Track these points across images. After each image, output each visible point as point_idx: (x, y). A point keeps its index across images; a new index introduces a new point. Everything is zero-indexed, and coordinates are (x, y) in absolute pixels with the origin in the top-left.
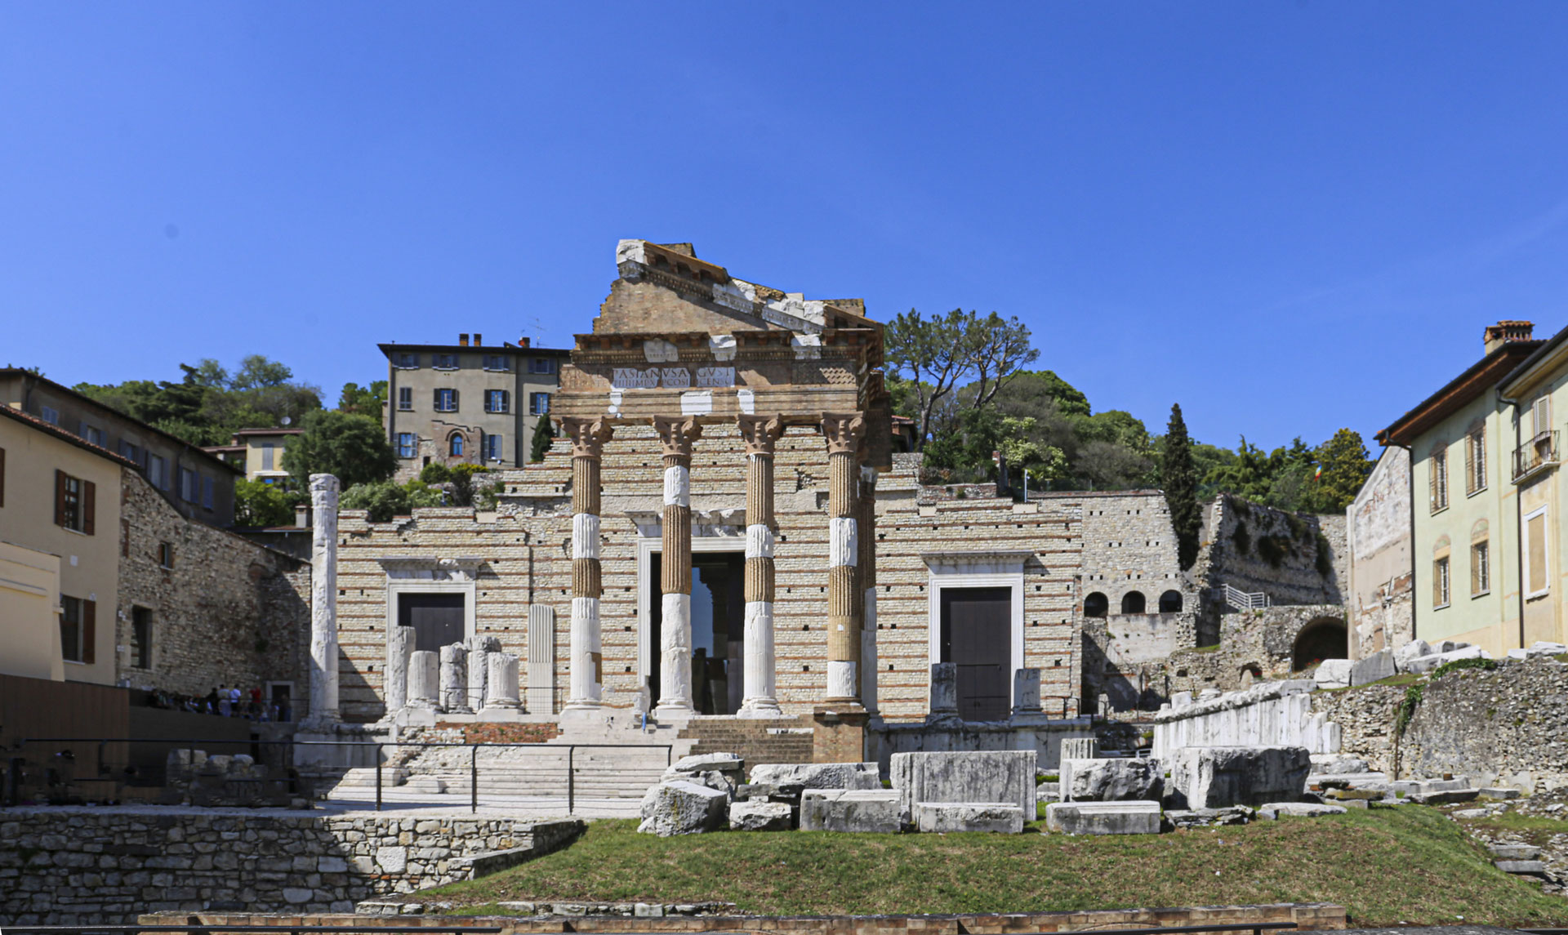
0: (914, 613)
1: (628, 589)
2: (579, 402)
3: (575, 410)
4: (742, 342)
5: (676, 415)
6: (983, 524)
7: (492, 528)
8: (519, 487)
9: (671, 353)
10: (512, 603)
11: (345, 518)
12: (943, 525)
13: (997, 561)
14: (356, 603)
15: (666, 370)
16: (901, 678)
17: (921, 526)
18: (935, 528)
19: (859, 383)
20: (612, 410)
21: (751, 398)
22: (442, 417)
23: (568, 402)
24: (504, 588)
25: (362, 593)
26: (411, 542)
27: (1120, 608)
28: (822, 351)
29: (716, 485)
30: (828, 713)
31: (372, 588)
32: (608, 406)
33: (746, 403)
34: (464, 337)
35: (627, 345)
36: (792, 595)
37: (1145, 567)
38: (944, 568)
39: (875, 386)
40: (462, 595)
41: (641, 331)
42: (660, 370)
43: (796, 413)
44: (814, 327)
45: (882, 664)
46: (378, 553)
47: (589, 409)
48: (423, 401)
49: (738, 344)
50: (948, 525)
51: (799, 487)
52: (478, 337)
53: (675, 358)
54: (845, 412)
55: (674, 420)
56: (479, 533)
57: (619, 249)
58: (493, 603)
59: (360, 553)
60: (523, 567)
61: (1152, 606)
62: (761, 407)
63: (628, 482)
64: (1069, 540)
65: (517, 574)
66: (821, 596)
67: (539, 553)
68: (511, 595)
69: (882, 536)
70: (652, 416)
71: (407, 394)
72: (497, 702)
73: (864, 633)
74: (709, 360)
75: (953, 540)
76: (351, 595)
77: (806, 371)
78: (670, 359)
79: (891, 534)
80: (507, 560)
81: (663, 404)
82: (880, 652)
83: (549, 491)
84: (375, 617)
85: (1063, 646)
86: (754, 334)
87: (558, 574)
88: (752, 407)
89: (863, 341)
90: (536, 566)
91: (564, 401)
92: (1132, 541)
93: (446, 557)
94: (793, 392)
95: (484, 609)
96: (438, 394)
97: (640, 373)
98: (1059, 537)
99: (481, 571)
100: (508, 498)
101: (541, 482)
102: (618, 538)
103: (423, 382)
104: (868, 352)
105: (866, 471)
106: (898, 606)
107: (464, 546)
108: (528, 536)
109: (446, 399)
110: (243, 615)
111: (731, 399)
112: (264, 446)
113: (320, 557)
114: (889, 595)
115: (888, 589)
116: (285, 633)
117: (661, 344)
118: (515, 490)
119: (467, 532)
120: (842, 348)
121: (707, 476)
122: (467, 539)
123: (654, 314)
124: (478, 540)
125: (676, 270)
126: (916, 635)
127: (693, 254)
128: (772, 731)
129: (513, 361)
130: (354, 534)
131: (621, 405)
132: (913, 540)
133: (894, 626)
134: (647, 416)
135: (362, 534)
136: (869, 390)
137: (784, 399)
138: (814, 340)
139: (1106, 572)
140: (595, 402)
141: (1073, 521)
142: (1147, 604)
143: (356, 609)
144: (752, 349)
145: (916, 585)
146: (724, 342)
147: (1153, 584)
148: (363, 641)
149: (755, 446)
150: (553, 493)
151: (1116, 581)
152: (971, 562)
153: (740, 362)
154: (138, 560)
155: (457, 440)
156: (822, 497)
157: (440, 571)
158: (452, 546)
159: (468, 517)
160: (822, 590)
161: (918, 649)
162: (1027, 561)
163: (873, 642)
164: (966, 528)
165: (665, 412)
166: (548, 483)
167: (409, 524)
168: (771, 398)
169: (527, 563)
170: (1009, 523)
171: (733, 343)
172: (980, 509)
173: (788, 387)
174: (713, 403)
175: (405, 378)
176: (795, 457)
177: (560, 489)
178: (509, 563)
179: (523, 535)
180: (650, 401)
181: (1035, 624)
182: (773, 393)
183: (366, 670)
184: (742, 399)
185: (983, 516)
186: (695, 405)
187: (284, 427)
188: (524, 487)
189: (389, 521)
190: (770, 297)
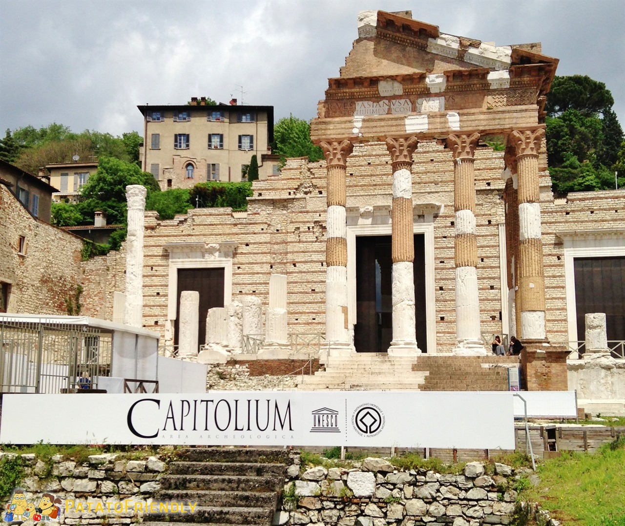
0: (554, 277)
3: (329, 132)
4: (450, 78)
5: (402, 133)
6: (605, 210)
7: (244, 221)
8: (263, 192)
9: (398, 89)
10: (258, 273)
12: (573, 211)
14: (147, 276)
15: (394, 101)
17: (556, 212)
18: (567, 213)
20: (355, 131)
21: (457, 118)
22: (179, 152)
23: (323, 126)
24: (253, 263)
25: (152, 269)
26: (187, 232)
28: (511, 81)
30: (538, 351)
31: (159, 266)
32: (353, 128)
33: (454, 123)
38: (576, 243)
40: (223, 269)
41: (376, 74)
42: (389, 102)
43: (491, 127)
44: (503, 66)
46: (163, 241)
47: (339, 131)
48: (167, 142)
49: (447, 80)
50: (577, 211)
53: (401, 92)
54: (529, 125)
55: (401, 136)
56: (235, 225)
57: (359, 17)
58: (244, 274)
60: (266, 248)
62: (465, 124)
65: (262, 253)
67: (277, 238)
68: (257, 268)
70: (383, 135)
71: (156, 137)
75: (582, 222)
77: (497, 97)
78: (397, 93)
80: (254, 243)
81: (392, 126)
83: (285, 195)
84: (161, 286)
86: (460, 72)
87: (290, 252)
88: (458, 124)
90: (275, 246)
91: (320, 126)
93: (212, 242)
94: (489, 113)
95: (239, 279)
96: (177, 137)
97: (375, 104)
99: (236, 252)
100: (256, 200)
101: (279, 189)
103: (169, 128)
107: (224, 234)
108: (269, 226)
109: (182, 140)
110: (68, 287)
111: (442, 120)
112: (62, 175)
113: (133, 244)
116: (96, 298)
117: (390, 83)
118: (260, 195)
119: (226, 224)
120: (526, 79)
122: (227, 230)
124: (235, 230)
125: (401, 30)
126: (557, 294)
127: (411, 17)
128: (486, 366)
129: (227, 115)
130: (147, 228)
131: (362, 128)
132: (551, 223)
134: (380, 135)
135: (153, 228)
137: (480, 119)
138: (505, 75)
140: (343, 126)
144: (458, 83)
145: (554, 255)
146: (436, 80)
148: (152, 304)
149: (460, 153)
150: (286, 196)
153: (449, 92)
154: (5, 249)
155: (190, 167)
157: (202, 250)
158: (216, 235)
159: (228, 214)
161: (559, 303)
164: (592, 212)
165: (394, 131)
166: (283, 189)
167: (185, 220)
168: (473, 117)
169: (269, 246)
171: (444, 79)
172: (601, 198)
173: (484, 109)
174: (429, 124)
175: (155, 127)
177: (292, 193)
178: (255, 246)
179: (265, 226)
180: (383, 123)
182: (473, 114)
183: (153, 324)
184: (450, 119)
185: (604, 204)
186: (415, 124)
187: (76, 162)
188: (267, 192)
189: (172, 218)
190: (471, 45)
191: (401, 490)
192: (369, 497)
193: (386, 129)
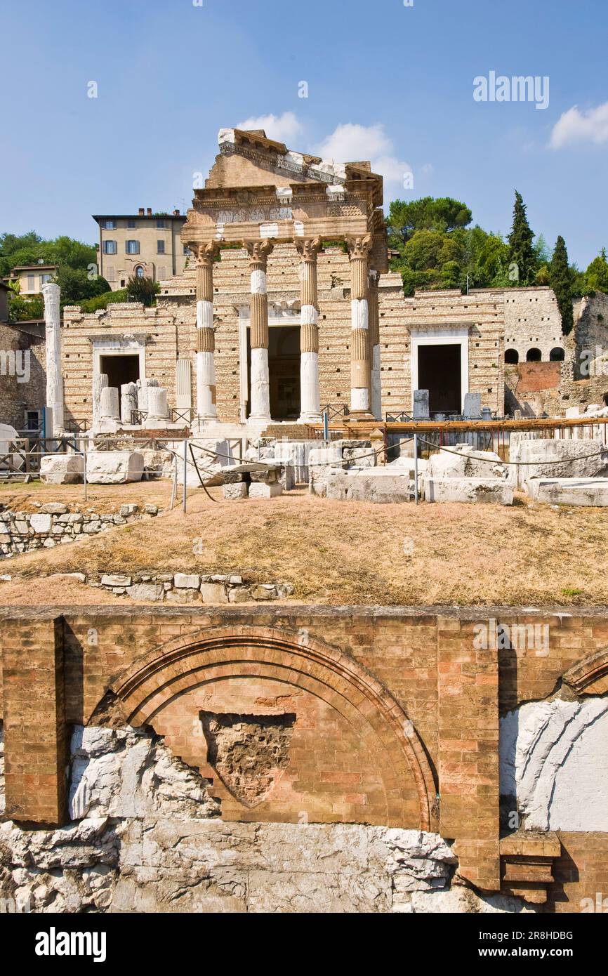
0: (402, 361)
1: (234, 349)
2: (198, 232)
3: (196, 237)
4: (296, 192)
5: (258, 238)
6: (443, 306)
7: (154, 315)
8: (169, 290)
9: (253, 199)
10: (167, 359)
11: (67, 311)
12: (419, 307)
13: (453, 328)
14: (75, 362)
15: (250, 210)
16: (396, 400)
17: (407, 308)
18: (414, 309)
19: (369, 216)
20: (219, 236)
21: (302, 226)
22: (130, 257)
23: (192, 232)
24: (162, 351)
25: (79, 356)
26: (106, 324)
27: (525, 358)
28: (346, 196)
29: (284, 286)
31: (84, 353)
32: (215, 233)
33: (300, 231)
34: (142, 210)
35: (226, 195)
36: (330, 351)
37: (541, 334)
38: (420, 334)
39: (378, 219)
40: (138, 356)
41: (234, 186)
42: (247, 210)
43: (329, 235)
44: (340, 180)
45: (384, 392)
46: (88, 332)
47: (204, 236)
48: (120, 248)
49: (293, 193)
50: (422, 307)
51: (333, 286)
52: (149, 210)
53: (256, 202)
54: (358, 233)
55: (256, 241)
56: (146, 318)
57: (220, 134)
58: (156, 359)
59: (77, 332)
60: (173, 338)
61: (545, 357)
62: (308, 231)
63: (233, 285)
64: (496, 315)
65: (169, 342)
66: (347, 351)
67: (181, 329)
68: (166, 355)
69: (382, 315)
70: (242, 239)
72: (153, 417)
73: (373, 372)
74: (277, 203)
75: (426, 316)
76: (72, 358)
77: (334, 208)
78: (252, 203)
79: (388, 313)
80: (162, 334)
81: (249, 232)
82: (382, 385)
83: (187, 292)
84: (87, 370)
85: (493, 380)
86: (304, 185)
88: (302, 231)
89: (370, 188)
90: (180, 337)
91: (189, 232)
92: (532, 318)
93: (128, 333)
94: (328, 222)
95: (151, 363)
96: (129, 243)
97: (235, 213)
98: (489, 314)
99: (148, 341)
100: (163, 297)
101: (182, 287)
102: (227, 319)
103: (121, 235)
104: (373, 195)
105: (374, 273)
106: (393, 357)
107: (138, 326)
108: (175, 319)
109: (133, 246)
111: (290, 227)
112: (29, 276)
113: (50, 335)
114: (387, 350)
115: (387, 346)
117: (246, 194)
118: (166, 292)
119: (139, 318)
120: (357, 193)
121: (279, 281)
122: (140, 322)
123: (242, 175)
124: (145, 322)
125: (255, 147)
126: (404, 374)
127: (265, 136)
129: (170, 224)
130: (73, 321)
131: (224, 233)
132: (401, 317)
133: (390, 369)
134: (239, 239)
135: (78, 321)
136: (374, 221)
137: (322, 227)
138: (340, 189)
139: (516, 337)
140: (208, 231)
141: (498, 303)
142: (542, 357)
143: (75, 366)
144: (301, 195)
145: (403, 343)
146: (284, 190)
147: (546, 344)
148: (81, 385)
149: (305, 256)
150: (189, 294)
151: (523, 342)
152: (437, 328)
153: (294, 204)
155: (140, 270)
156: (347, 291)
157: (122, 340)
158: (131, 327)
159: (140, 309)
160: (348, 347)
161: (405, 383)
162: (471, 328)
163: (378, 378)
164: (433, 308)
165: (251, 237)
166: (186, 287)
167: (105, 314)
168: (315, 226)
169: (175, 335)
170: (459, 305)
171: (290, 192)
172: (441, 297)
173: (325, 219)
174: (279, 230)
175: (109, 234)
176: (330, 268)
178: (164, 336)
179: (172, 319)
180: (241, 229)
181: (476, 367)
182: (315, 223)
183: (82, 401)
184: (297, 227)
185: (443, 301)
186: (268, 231)
187: (40, 265)
188: (172, 290)
189: (94, 312)
190: (312, 162)
191: (72, 527)
192: (48, 533)
193: (243, 234)
